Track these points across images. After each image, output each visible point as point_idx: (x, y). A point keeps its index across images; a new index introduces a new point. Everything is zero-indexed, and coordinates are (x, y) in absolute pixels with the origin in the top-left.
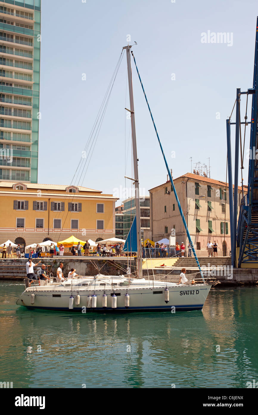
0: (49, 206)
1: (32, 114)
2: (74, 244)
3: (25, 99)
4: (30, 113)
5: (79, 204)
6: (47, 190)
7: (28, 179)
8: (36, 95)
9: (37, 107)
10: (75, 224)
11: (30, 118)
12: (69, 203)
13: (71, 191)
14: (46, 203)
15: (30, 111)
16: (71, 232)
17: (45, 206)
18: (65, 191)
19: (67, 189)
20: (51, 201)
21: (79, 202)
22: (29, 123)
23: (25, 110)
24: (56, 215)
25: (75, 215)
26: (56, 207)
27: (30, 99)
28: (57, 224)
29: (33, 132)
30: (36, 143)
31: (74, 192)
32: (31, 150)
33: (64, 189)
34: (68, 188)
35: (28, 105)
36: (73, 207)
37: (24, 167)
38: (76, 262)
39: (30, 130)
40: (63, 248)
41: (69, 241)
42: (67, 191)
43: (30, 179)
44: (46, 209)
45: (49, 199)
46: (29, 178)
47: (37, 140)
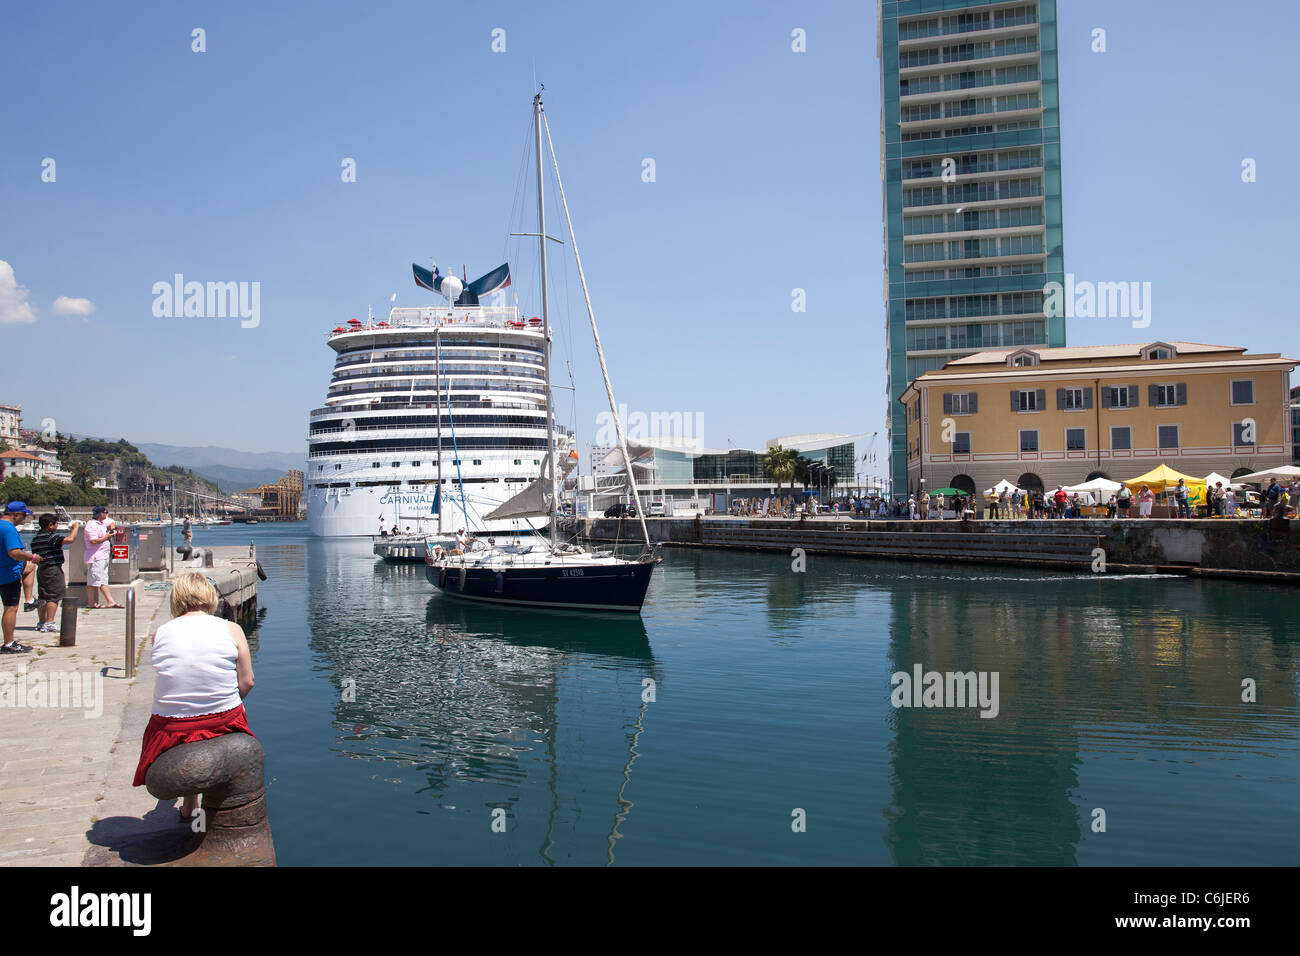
0: (1097, 398)
1: (1043, 184)
2: (1169, 486)
3: (1025, 153)
4: (1039, 184)
5: (1178, 386)
6: (1090, 360)
7: (1041, 340)
8: (1049, 139)
9: (1055, 166)
10: (1168, 437)
11: (1040, 195)
12: (1151, 387)
13: (1154, 356)
14: (1088, 391)
15: (1037, 179)
16: (1158, 457)
17: (1088, 397)
18: (1138, 356)
19: (1143, 352)
20: (1100, 385)
21: (1177, 382)
22: (1038, 207)
23: (1026, 180)
24: (1115, 417)
25: (1168, 415)
26: (1114, 397)
27: (1037, 152)
28: (1121, 439)
29: (1049, 227)
30: (1058, 252)
31: (1164, 356)
32: (1046, 272)
33: (1137, 353)
34: (1146, 349)
35: (1032, 166)
36: (1160, 395)
37: (1032, 312)
38: (1174, 527)
39: (1040, 223)
40: (1149, 496)
41: (1151, 477)
42: (1143, 358)
43: (1048, 339)
44: (1089, 406)
45: (1097, 382)
46: (1044, 335)
47: (1059, 244)
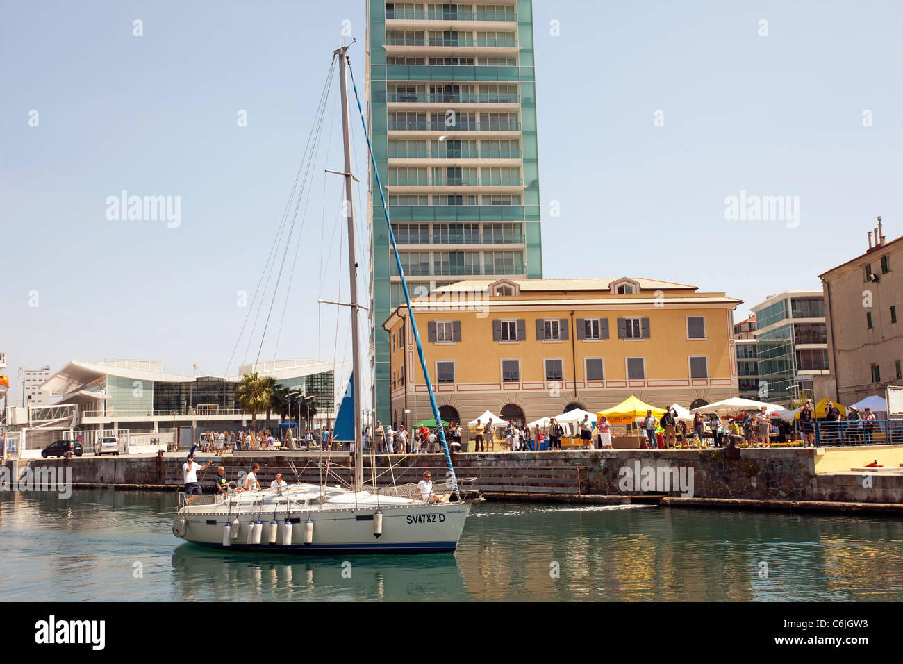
0: (573, 330)
1: (520, 120)
2: (638, 416)
3: (503, 88)
4: (517, 120)
5: (643, 320)
6: (565, 292)
7: (520, 271)
8: (527, 77)
9: (530, 104)
10: (636, 369)
11: (517, 130)
12: (619, 321)
13: (621, 290)
14: (564, 322)
15: (515, 114)
16: (628, 388)
17: (564, 329)
18: (608, 291)
19: (612, 287)
20: (575, 317)
21: (643, 316)
22: (516, 141)
23: (504, 114)
24: (590, 349)
25: (635, 347)
26: (589, 330)
27: (514, 88)
28: (595, 370)
29: (526, 161)
30: (534, 186)
31: (630, 291)
32: (523, 204)
33: (606, 287)
34: (615, 283)
35: (510, 102)
36: (628, 329)
37: (512, 243)
38: (645, 457)
39: (518, 157)
40: (607, 427)
41: (623, 408)
42: (612, 292)
43: (526, 270)
44: (565, 337)
45: (572, 314)
46: (523, 267)
47: (536, 178)
